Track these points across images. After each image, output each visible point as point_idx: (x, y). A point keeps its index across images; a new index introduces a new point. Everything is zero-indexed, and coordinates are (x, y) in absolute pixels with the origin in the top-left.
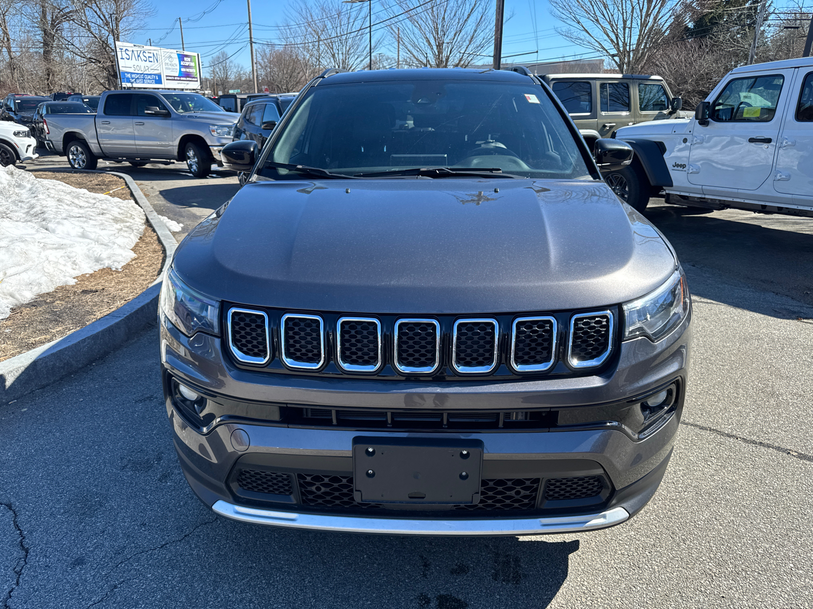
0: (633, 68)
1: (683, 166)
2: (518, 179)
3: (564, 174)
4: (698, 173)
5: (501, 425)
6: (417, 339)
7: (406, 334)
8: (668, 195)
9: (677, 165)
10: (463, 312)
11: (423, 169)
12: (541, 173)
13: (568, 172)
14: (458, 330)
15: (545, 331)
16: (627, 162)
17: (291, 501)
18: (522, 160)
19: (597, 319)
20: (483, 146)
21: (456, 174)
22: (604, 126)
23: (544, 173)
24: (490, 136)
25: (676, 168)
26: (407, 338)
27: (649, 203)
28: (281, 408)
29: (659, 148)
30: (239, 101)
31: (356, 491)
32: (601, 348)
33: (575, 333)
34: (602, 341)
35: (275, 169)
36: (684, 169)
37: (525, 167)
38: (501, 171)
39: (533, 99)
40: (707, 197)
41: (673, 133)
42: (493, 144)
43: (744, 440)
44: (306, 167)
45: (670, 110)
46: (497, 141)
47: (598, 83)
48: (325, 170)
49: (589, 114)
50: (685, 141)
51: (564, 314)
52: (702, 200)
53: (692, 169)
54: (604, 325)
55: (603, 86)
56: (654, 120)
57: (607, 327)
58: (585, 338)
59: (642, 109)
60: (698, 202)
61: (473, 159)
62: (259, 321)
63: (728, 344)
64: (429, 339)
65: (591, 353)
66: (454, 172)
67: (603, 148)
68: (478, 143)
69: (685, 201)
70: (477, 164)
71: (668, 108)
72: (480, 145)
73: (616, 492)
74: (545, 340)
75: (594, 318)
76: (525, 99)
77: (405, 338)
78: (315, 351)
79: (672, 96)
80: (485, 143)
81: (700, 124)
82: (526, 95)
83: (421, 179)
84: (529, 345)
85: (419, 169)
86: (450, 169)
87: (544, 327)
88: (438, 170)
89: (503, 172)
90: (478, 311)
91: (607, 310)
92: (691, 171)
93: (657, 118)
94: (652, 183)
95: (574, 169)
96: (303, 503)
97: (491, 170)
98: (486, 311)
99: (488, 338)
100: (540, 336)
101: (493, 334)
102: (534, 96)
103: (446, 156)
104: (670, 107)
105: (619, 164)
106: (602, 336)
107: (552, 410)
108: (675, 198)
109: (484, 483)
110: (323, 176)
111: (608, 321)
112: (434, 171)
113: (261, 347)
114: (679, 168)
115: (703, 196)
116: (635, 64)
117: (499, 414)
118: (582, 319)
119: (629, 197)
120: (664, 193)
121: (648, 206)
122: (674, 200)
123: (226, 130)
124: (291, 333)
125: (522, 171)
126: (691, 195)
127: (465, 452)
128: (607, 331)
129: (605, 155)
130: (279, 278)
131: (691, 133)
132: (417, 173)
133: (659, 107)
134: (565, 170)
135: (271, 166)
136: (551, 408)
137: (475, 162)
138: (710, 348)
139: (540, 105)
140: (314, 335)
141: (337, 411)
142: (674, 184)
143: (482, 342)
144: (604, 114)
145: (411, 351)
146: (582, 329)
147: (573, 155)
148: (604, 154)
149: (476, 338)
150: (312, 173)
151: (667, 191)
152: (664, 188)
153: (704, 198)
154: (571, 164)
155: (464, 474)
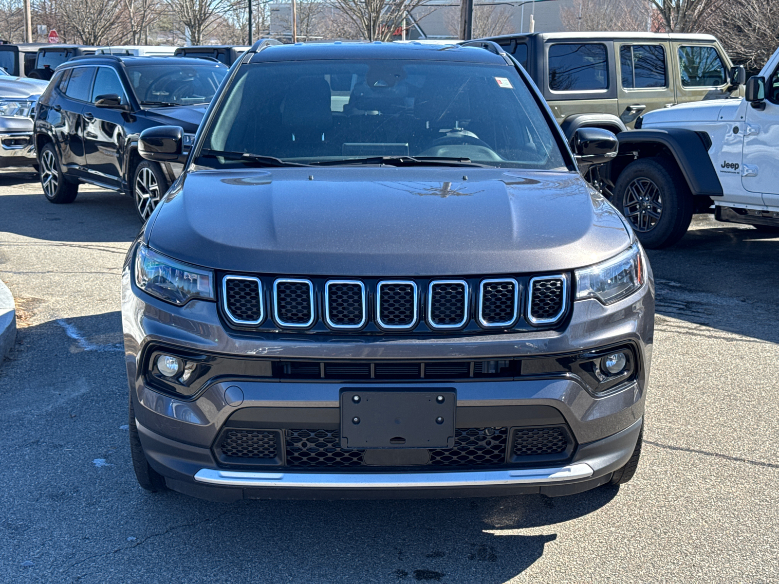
0: (684, 16)
1: (735, 166)
2: (487, 168)
3: (537, 165)
4: (755, 176)
5: (472, 374)
6: (397, 297)
7: (387, 294)
8: (718, 208)
9: (727, 165)
10: (437, 274)
11: (386, 158)
12: (513, 164)
13: (543, 163)
14: (433, 291)
15: (508, 291)
16: (613, 154)
17: (276, 463)
18: (494, 150)
19: (552, 282)
20: (449, 135)
21: (422, 162)
22: (629, 109)
23: (516, 164)
24: (457, 123)
25: (725, 169)
26: (388, 297)
27: (691, 224)
28: (273, 363)
29: (703, 140)
30: (22, 56)
31: (343, 437)
32: (556, 306)
33: (534, 294)
34: (557, 300)
35: (215, 157)
36: (737, 170)
37: (497, 158)
38: (470, 161)
39: (504, 83)
40: (770, 209)
41: (720, 119)
42: (462, 133)
43: (752, 462)
44: (255, 155)
45: (729, 84)
46: (467, 129)
47: (617, 45)
48: (278, 159)
49: (604, 91)
50: (736, 130)
51: (524, 277)
52: (765, 214)
53: (747, 171)
54: (559, 287)
55: (625, 49)
56: (705, 99)
57: (561, 288)
58: (542, 298)
59: (685, 83)
60: (759, 217)
61: (439, 149)
62: (253, 286)
63: (762, 382)
64: (408, 298)
65: (547, 311)
66: (420, 161)
67: (582, 138)
68: (441, 131)
69: (743, 216)
70: (444, 153)
71: (725, 81)
72: (445, 134)
73: (579, 446)
74: (508, 299)
75: (549, 281)
76: (496, 84)
77: (386, 297)
78: (305, 311)
79: (730, 64)
80: (451, 132)
81: (754, 107)
82: (497, 79)
83: (384, 167)
84: (495, 303)
85: (382, 158)
86: (415, 158)
87: (507, 287)
88: (403, 158)
89: (472, 162)
90: (450, 274)
91: (561, 274)
92: (746, 173)
93: (709, 96)
94: (694, 191)
95: (549, 160)
96: (288, 463)
97: (459, 159)
98: (456, 273)
99: (459, 297)
100: (504, 295)
101: (463, 293)
102: (506, 79)
103: (407, 145)
104: (729, 80)
105: (602, 156)
106: (557, 296)
107: (515, 359)
108: (728, 212)
109: (458, 432)
110: (274, 164)
111: (562, 284)
112: (398, 160)
113: (254, 309)
114: (730, 169)
115: (765, 209)
116: (688, 9)
117: (469, 363)
118: (539, 282)
119: (662, 211)
120: (713, 207)
121: (691, 228)
122: (728, 215)
123: (18, 106)
124: (283, 296)
125: (492, 161)
126: (750, 207)
127: (440, 398)
128: (561, 292)
129: (586, 145)
130: (270, 248)
131: (743, 119)
132: (381, 161)
133: (713, 80)
134: (539, 161)
135: (210, 154)
136: (514, 357)
137: (441, 152)
138: (738, 385)
139: (513, 90)
140: (304, 296)
141: (325, 363)
142: (725, 192)
143: (454, 301)
144: (627, 92)
145: (391, 309)
146: (540, 289)
147: (548, 145)
148: (582, 145)
149: (448, 296)
150: (261, 161)
151: (718, 202)
152: (712, 198)
153: (768, 212)
154: (546, 154)
155: (440, 419)
